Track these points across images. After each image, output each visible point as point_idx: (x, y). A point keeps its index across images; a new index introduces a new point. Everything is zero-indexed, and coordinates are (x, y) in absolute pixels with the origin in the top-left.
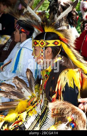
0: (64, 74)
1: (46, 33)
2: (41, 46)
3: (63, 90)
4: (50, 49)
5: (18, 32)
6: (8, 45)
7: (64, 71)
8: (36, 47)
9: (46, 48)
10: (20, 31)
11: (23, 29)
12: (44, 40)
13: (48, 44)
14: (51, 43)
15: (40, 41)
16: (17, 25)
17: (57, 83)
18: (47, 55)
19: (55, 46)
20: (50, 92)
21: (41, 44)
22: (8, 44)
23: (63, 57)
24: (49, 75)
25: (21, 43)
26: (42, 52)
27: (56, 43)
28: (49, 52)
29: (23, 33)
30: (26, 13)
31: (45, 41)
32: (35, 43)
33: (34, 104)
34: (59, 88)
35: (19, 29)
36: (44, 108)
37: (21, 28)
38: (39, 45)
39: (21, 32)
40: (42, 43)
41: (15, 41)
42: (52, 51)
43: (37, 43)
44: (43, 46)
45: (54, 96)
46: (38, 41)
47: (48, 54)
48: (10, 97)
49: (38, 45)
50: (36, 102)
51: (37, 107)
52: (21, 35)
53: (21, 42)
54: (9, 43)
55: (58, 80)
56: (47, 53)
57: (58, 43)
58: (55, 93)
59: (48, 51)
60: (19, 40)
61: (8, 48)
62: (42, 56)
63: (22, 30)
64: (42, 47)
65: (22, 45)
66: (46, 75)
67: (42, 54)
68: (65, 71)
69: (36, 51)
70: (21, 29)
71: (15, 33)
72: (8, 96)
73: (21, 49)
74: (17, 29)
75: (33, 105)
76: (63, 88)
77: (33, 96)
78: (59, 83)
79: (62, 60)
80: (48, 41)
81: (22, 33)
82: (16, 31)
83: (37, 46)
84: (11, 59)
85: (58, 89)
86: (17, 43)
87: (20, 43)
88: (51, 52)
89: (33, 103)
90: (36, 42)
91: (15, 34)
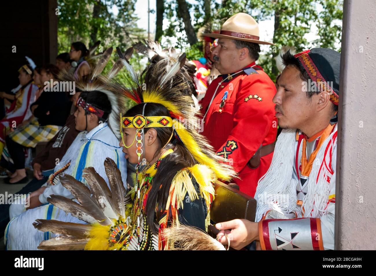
0: (182, 176)
1: (145, 105)
2: (137, 126)
3: (181, 206)
4: (154, 132)
5: (83, 111)
6: (62, 138)
7: (180, 171)
8: (128, 129)
9: (146, 130)
10: (85, 110)
11: (91, 107)
12: (143, 116)
13: (151, 122)
14: (155, 121)
15: (134, 118)
16: (81, 99)
17: (168, 195)
18: (149, 143)
19: (162, 126)
20: (155, 212)
21: (137, 122)
22: (61, 136)
23: (176, 149)
24: (151, 183)
25: (88, 132)
26: (139, 138)
27: (164, 122)
28: (153, 138)
29: (92, 114)
30: (96, 79)
31: (145, 117)
32: (126, 122)
33: (123, 239)
34: (173, 204)
35: (84, 108)
36: (144, 244)
37: (88, 104)
38: (134, 126)
39: (88, 112)
40: (139, 122)
41: (77, 128)
42: (158, 136)
43: (130, 123)
44: (141, 126)
45: (164, 220)
46: (131, 119)
47: (150, 141)
48: (80, 215)
49: (131, 126)
50: (127, 234)
51: (130, 244)
52: (89, 117)
53: (87, 129)
54: (63, 133)
55: (171, 189)
56: (148, 140)
57: (168, 122)
58: (166, 214)
59: (149, 135)
60: (84, 126)
61: (62, 143)
62: (139, 144)
63: (91, 109)
64: (139, 127)
65: (89, 136)
66: (146, 184)
67: (140, 141)
68: (183, 172)
69: (128, 136)
70: (88, 108)
71: (78, 115)
72: (78, 213)
73: (89, 143)
74: (80, 108)
75: (121, 242)
76: (180, 205)
77: (120, 222)
78: (172, 194)
79: (176, 154)
80: (150, 118)
81: (89, 114)
82: (79, 111)
83: (129, 127)
84: (69, 161)
85: (171, 206)
86: (79, 132)
87: (86, 132)
88: (155, 138)
89: (122, 236)
90: (127, 120)
91: (76, 116)
